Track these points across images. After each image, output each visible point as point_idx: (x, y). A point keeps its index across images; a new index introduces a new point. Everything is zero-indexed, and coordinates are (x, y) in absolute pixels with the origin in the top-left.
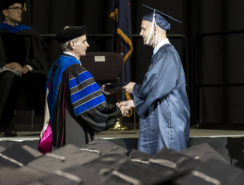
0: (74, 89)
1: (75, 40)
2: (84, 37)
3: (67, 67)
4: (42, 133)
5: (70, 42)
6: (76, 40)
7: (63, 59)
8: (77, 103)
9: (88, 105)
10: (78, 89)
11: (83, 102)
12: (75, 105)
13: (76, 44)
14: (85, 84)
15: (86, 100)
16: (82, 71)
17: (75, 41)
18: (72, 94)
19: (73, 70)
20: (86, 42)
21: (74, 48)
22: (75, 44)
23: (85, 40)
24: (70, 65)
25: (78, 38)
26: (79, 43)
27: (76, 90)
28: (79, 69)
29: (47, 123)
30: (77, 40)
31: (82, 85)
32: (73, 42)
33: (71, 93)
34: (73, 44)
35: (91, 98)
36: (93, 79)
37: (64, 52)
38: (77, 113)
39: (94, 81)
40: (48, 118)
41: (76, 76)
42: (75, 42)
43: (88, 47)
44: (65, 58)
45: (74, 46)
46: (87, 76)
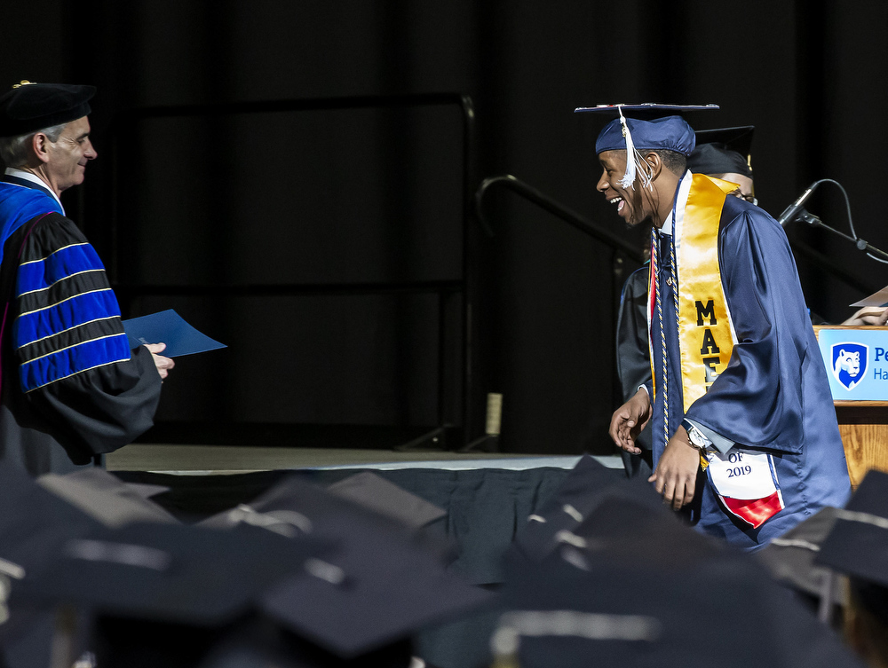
0: (34, 299)
1: (50, 131)
2: (82, 125)
3: (23, 221)
5: (32, 138)
6: (55, 133)
7: (7, 194)
8: (36, 349)
9: (72, 360)
10: (46, 298)
11: (57, 346)
12: (28, 354)
13: (53, 145)
14: (74, 285)
15: (66, 342)
16: (69, 241)
17: (52, 135)
18: (23, 314)
19: (43, 233)
20: (86, 140)
21: (45, 157)
22: (49, 145)
23: (85, 135)
24: (33, 215)
25: (63, 126)
26: (63, 144)
27: (39, 301)
28: (63, 231)
30: (58, 133)
31: (64, 287)
32: (42, 137)
33: (22, 310)
34: (41, 143)
35: (87, 336)
36: (104, 275)
37: (8, 169)
38: (32, 382)
41: (45, 253)
42: (49, 137)
43: (91, 157)
44: (11, 189)
45: (43, 150)
46: (87, 259)
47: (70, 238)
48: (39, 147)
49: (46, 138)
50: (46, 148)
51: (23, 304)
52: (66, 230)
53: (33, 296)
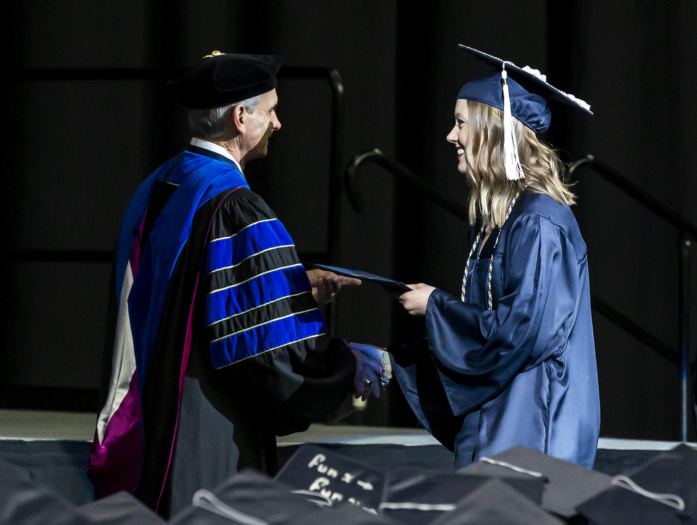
0: (224, 277)
1: (248, 102)
3: (213, 194)
4: (106, 420)
5: (232, 109)
6: (252, 105)
7: (195, 165)
8: (225, 327)
9: (261, 338)
10: (235, 276)
12: (218, 331)
13: (249, 117)
14: (263, 262)
15: (256, 320)
16: (259, 217)
17: (249, 106)
19: (232, 209)
20: (274, 112)
21: (242, 128)
22: (246, 116)
24: (223, 189)
25: (258, 97)
27: (229, 278)
28: (251, 206)
29: (122, 386)
30: (255, 104)
31: (254, 263)
32: (242, 109)
33: (213, 287)
34: (240, 115)
36: (294, 251)
39: (296, 257)
40: (130, 370)
42: (247, 108)
44: (198, 160)
45: (242, 122)
46: (275, 235)
47: (258, 214)
48: (238, 118)
49: (245, 110)
50: (244, 120)
51: (214, 282)
52: (254, 205)
53: (223, 273)
